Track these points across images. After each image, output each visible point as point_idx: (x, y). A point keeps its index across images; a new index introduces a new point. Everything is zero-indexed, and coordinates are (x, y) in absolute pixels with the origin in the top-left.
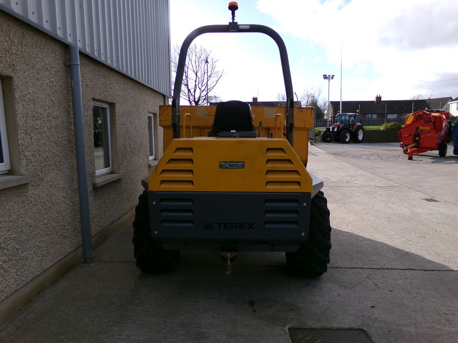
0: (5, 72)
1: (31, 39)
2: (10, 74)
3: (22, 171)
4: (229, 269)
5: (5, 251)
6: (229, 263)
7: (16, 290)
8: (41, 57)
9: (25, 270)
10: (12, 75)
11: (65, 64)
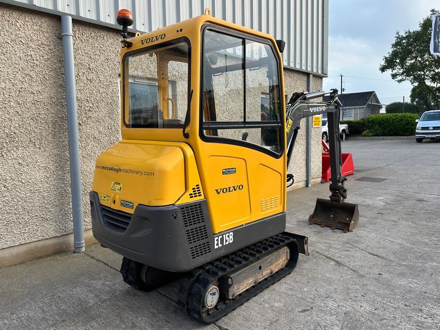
11: (57, 36)
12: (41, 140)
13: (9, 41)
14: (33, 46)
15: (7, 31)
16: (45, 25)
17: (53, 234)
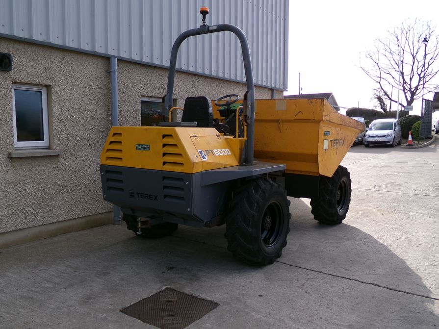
0: (44, 82)
1: (70, 58)
2: (49, 83)
3: (55, 147)
4: (140, 229)
5: (35, 197)
6: (140, 226)
7: (42, 225)
8: (81, 69)
9: (51, 214)
10: (51, 84)
11: (107, 71)
12: (95, 144)
13: (79, 76)
14: (93, 79)
15: (80, 70)
16: (100, 64)
17: (100, 211)
